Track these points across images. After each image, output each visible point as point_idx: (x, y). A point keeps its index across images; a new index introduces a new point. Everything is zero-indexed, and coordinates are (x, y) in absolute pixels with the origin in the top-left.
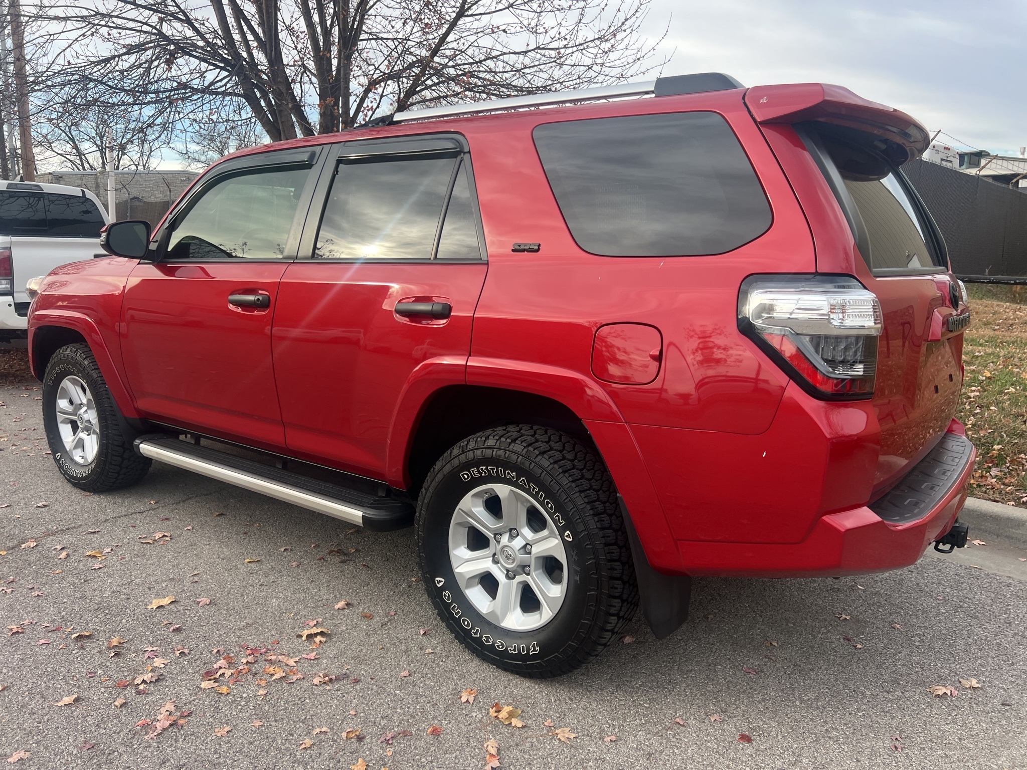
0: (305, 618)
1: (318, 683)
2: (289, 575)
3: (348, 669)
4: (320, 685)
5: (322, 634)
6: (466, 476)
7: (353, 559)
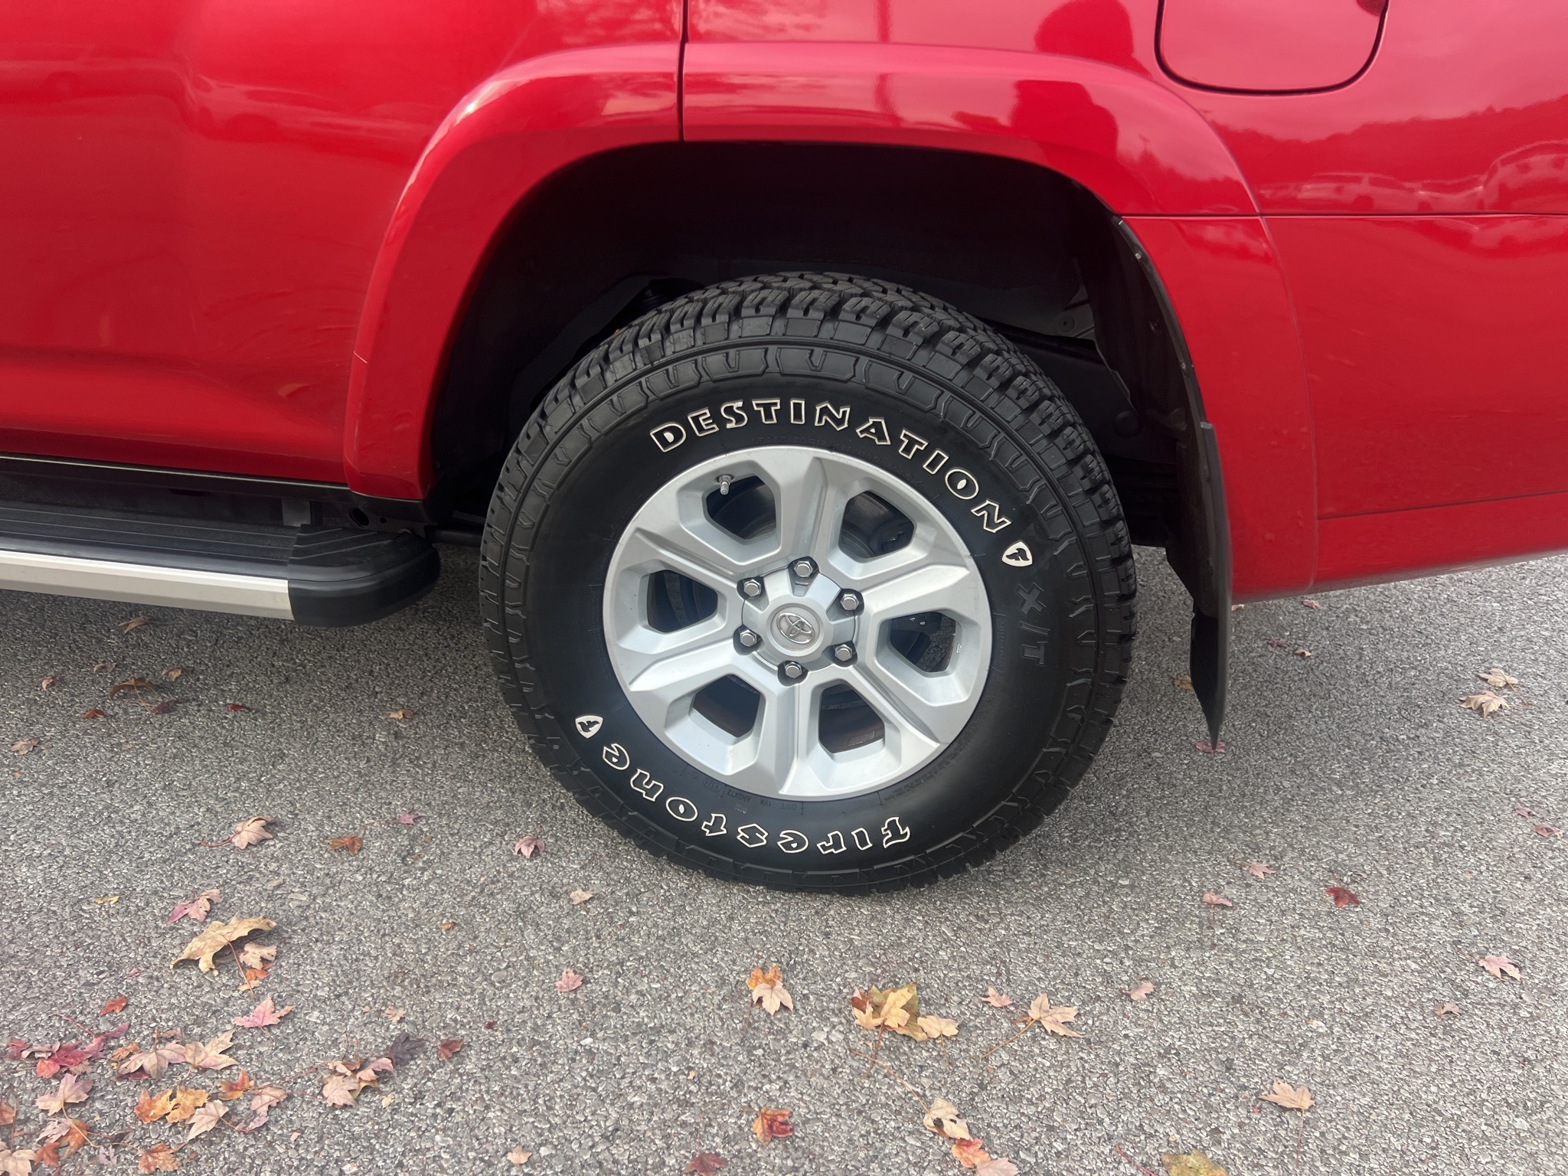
0: (161, 898)
1: (349, 1099)
2: (22, 782)
3: (401, 1020)
4: (357, 1100)
5: (255, 936)
6: (669, 436)
7: (191, 695)
